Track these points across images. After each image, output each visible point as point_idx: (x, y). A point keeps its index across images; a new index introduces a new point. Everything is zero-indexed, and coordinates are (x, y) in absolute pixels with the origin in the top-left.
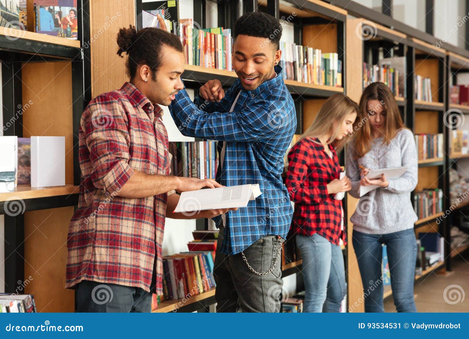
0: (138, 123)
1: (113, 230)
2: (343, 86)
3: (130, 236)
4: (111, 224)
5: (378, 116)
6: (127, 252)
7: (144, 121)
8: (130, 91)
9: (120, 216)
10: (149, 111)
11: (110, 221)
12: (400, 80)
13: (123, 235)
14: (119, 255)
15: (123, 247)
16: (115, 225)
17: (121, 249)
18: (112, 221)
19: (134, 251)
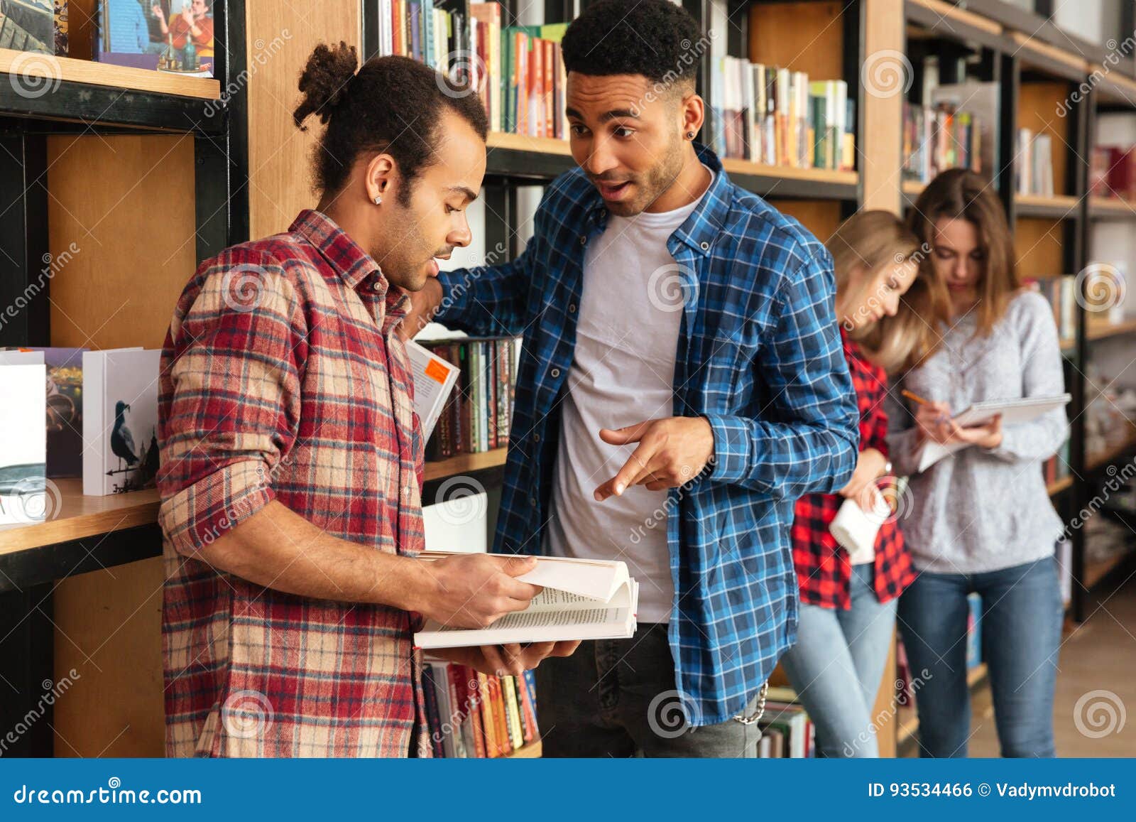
0: (341, 335)
1: (279, 664)
2: (856, 168)
3: (331, 680)
4: (273, 647)
5: (963, 262)
6: (319, 729)
7: (359, 327)
8: (320, 237)
9: (300, 620)
10: (373, 296)
11: (270, 637)
12: (985, 143)
13: (307, 678)
14: (294, 740)
15: (305, 716)
16: (284, 648)
17: (300, 722)
18: (274, 639)
19: (340, 724)
